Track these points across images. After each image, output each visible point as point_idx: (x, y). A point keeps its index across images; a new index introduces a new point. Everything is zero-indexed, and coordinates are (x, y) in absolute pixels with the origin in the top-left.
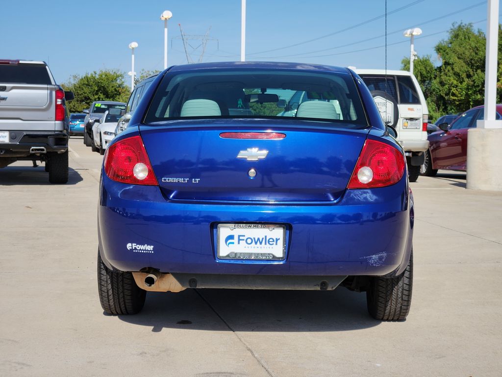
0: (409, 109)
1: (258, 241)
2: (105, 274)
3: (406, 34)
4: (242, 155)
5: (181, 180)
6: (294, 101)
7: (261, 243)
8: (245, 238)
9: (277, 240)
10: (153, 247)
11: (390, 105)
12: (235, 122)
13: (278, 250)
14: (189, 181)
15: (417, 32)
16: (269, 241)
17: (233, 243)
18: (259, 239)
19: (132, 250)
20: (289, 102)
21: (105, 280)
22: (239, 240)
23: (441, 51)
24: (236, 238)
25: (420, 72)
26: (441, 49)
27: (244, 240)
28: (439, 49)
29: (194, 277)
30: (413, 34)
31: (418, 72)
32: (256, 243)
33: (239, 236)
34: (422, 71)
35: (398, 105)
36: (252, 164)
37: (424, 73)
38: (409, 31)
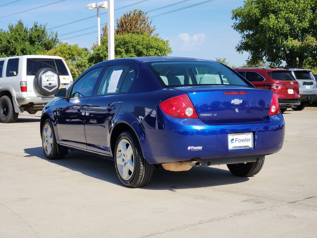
0: (63, 78)
1: (243, 141)
2: (143, 166)
4: (233, 102)
5: (209, 115)
7: (244, 141)
8: (238, 140)
9: (250, 139)
10: (202, 147)
11: (56, 76)
12: (219, 87)
13: (250, 144)
14: (213, 115)
16: (247, 140)
17: (233, 142)
18: (243, 140)
19: (191, 150)
21: (142, 169)
22: (236, 140)
24: (235, 140)
27: (237, 140)
29: (209, 161)
32: (242, 141)
33: (236, 139)
35: (60, 76)
36: (237, 106)
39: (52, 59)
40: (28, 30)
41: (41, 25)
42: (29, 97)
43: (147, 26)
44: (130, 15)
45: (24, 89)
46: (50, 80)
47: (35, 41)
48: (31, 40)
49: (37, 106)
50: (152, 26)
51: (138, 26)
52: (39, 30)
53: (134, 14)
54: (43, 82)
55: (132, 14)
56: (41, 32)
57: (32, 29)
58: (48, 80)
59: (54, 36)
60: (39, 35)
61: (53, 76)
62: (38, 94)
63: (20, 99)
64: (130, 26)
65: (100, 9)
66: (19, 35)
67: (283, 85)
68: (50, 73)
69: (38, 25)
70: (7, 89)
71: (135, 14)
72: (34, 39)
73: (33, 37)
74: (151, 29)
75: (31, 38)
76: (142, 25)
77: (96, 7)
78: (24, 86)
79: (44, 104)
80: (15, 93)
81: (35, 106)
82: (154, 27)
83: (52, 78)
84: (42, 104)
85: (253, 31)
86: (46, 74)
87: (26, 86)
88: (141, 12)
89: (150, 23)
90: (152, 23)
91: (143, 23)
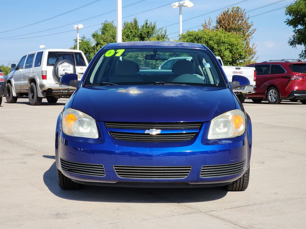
0: (81, 69)
3: (75, 27)
6: (20, 65)
11: (71, 67)
15: (81, 26)
20: (18, 65)
23: (96, 37)
25: (85, 49)
26: (95, 36)
28: (94, 36)
30: (78, 27)
31: (83, 48)
34: (85, 48)
35: (75, 67)
37: (87, 49)
38: (76, 26)
39: (72, 53)
40: (140, 27)
41: (151, 23)
42: (49, 84)
43: (245, 22)
44: (228, 11)
45: (44, 77)
46: (66, 70)
47: (145, 37)
48: (141, 36)
49: (56, 91)
50: (249, 22)
51: (236, 22)
52: (149, 27)
53: (232, 11)
54: (60, 72)
55: (230, 11)
56: (151, 29)
57: (143, 27)
58: (64, 70)
59: (163, 33)
60: (148, 32)
61: (69, 66)
62: (57, 82)
63: (42, 86)
64: (228, 22)
65: (182, 7)
66: (131, 32)
67: (302, 77)
68: (66, 64)
69: (149, 23)
70: (33, 77)
71: (234, 11)
72: (143, 35)
73: (143, 33)
74: (248, 25)
75: (141, 34)
76: (240, 22)
77: (179, 5)
78: (44, 74)
79: (62, 90)
80: (39, 81)
81: (54, 91)
82: (252, 22)
83: (68, 69)
84: (61, 90)
85: (303, 26)
86: (62, 65)
87: (46, 75)
88: (239, 8)
89: (247, 19)
90: (249, 19)
91: (241, 19)
